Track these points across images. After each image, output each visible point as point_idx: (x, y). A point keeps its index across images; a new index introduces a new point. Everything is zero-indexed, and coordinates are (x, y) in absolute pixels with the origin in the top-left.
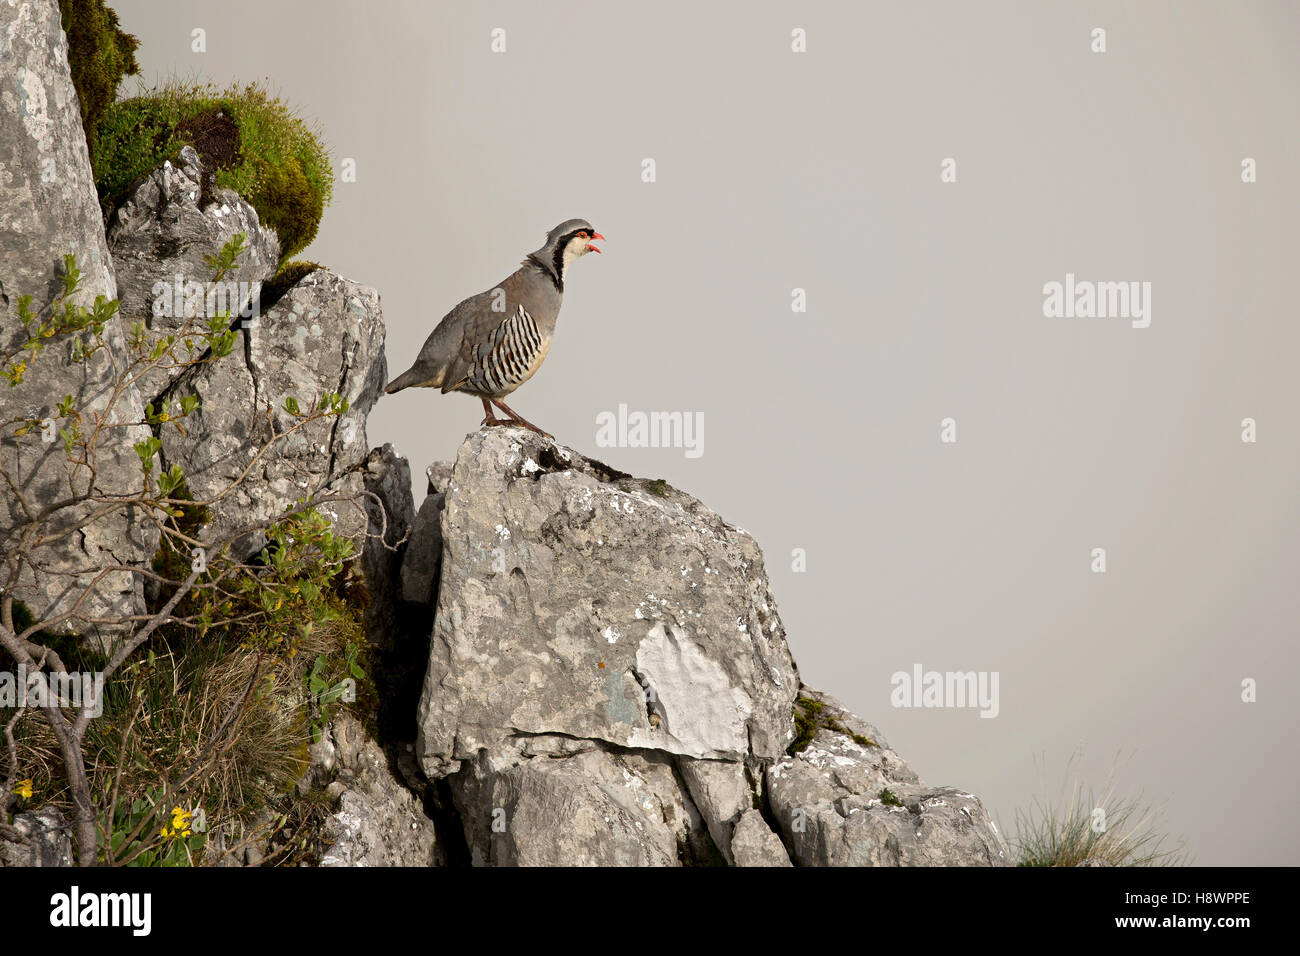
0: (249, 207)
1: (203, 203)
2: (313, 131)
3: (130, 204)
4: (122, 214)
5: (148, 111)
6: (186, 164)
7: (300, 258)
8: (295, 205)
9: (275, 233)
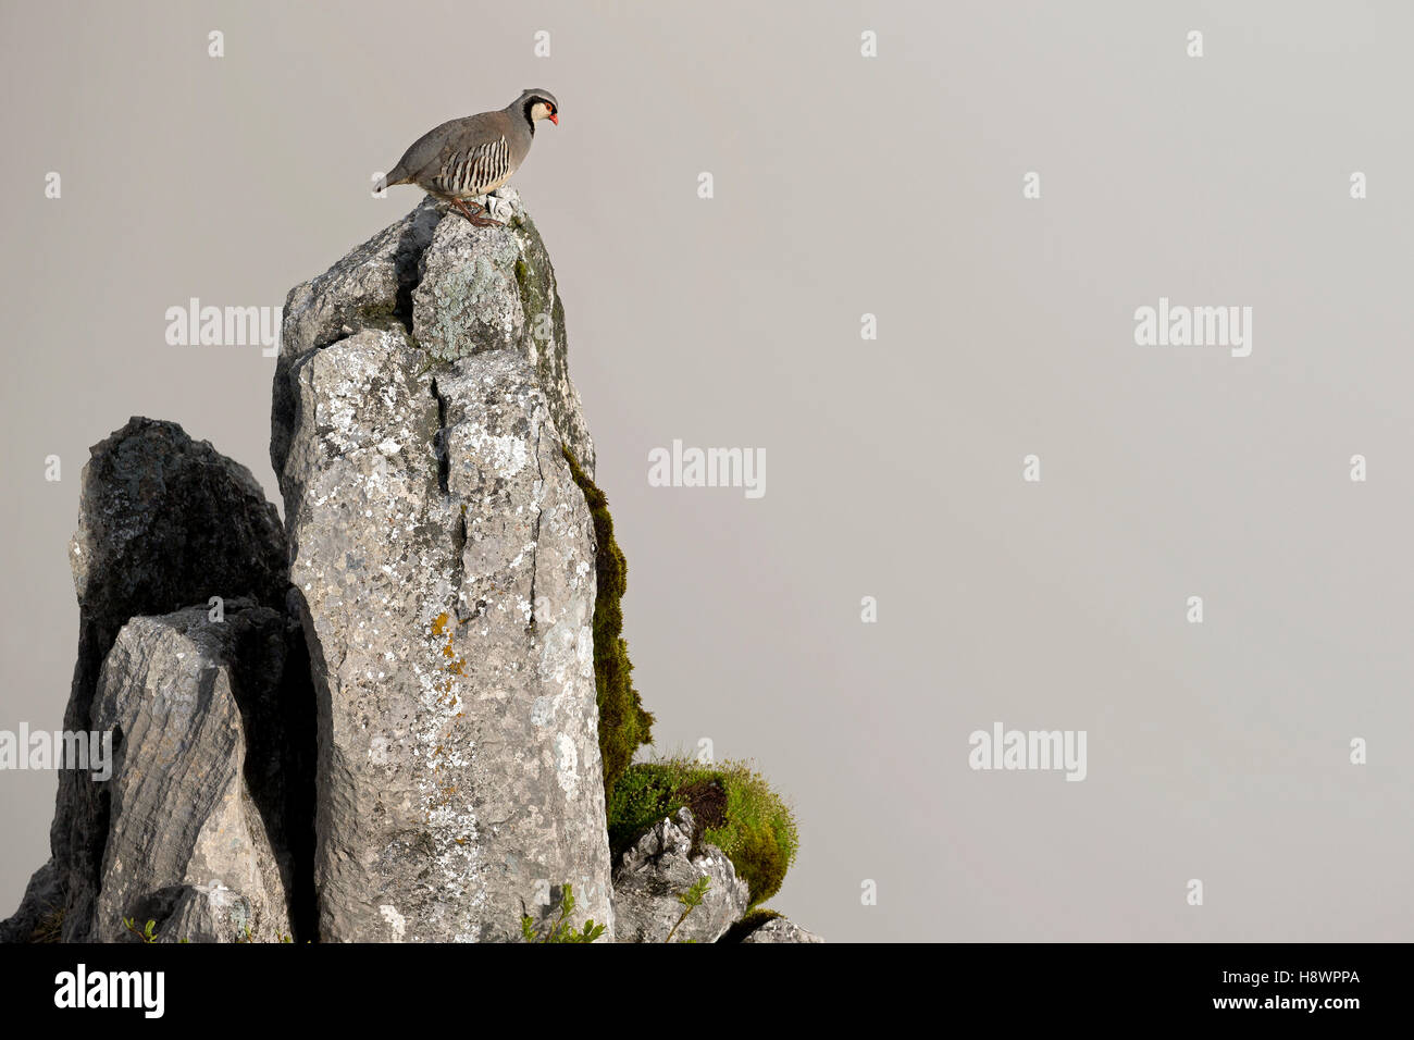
0: (729, 861)
1: (692, 855)
2: (786, 805)
3: (633, 849)
4: (627, 857)
5: (656, 775)
6: (682, 822)
7: (764, 906)
8: (765, 864)
9: (747, 885)
